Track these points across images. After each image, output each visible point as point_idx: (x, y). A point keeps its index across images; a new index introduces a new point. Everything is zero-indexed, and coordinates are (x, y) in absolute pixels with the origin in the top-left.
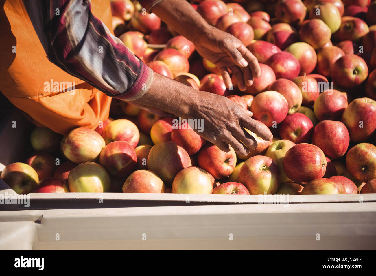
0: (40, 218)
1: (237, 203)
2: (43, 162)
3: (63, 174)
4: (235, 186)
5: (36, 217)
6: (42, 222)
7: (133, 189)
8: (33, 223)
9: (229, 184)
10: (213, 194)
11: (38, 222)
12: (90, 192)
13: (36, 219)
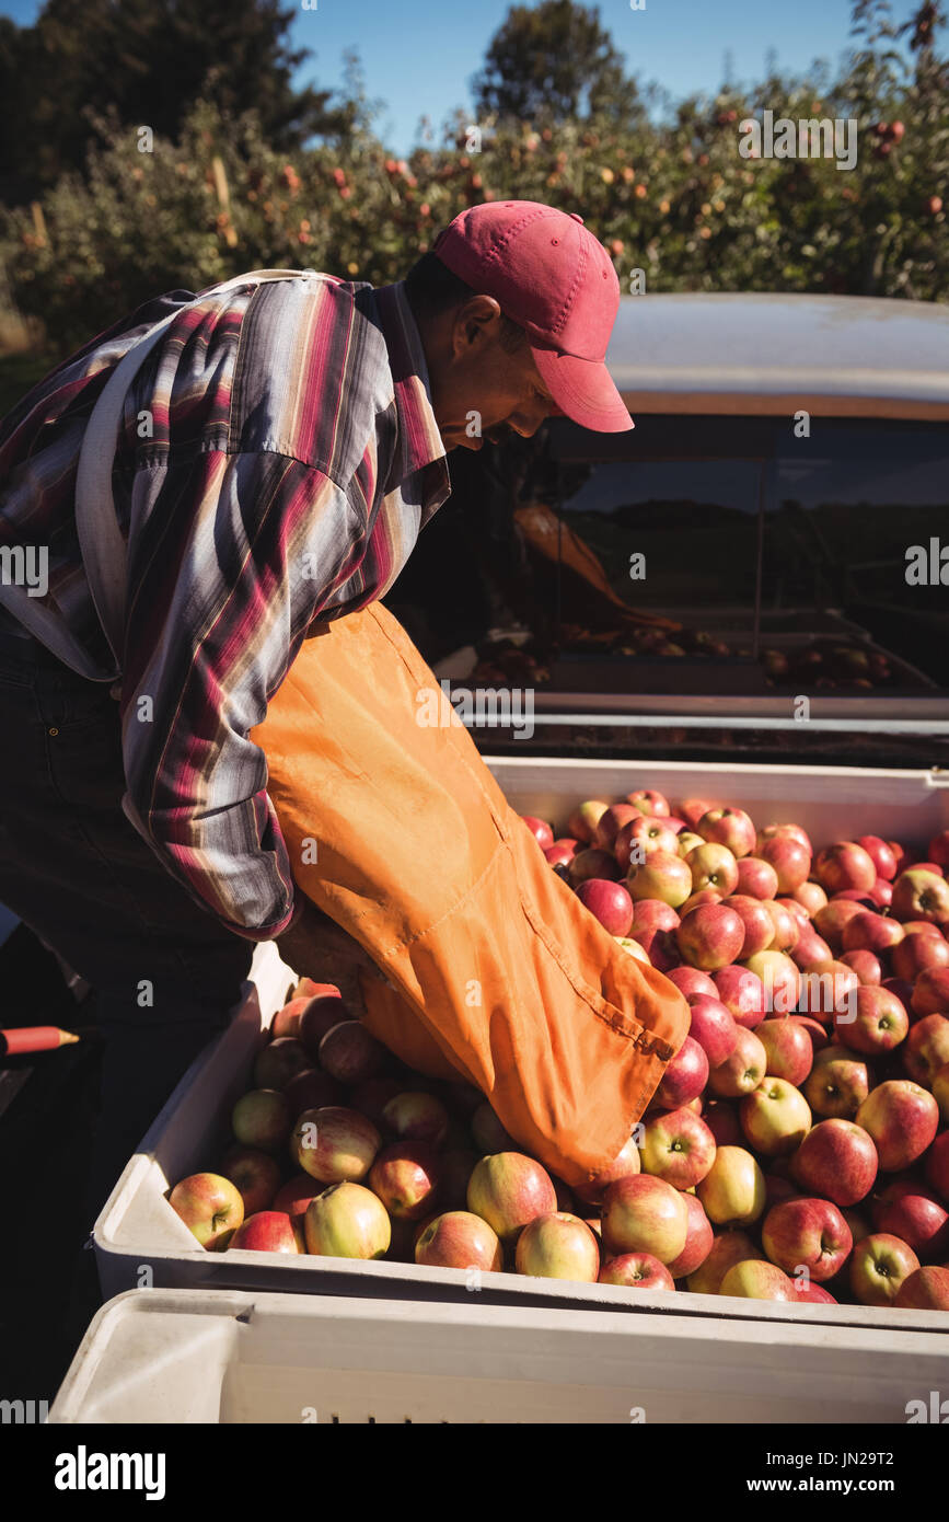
0: (248, 1310)
1: (657, 1311)
2: (256, 1171)
3: (294, 1203)
4: (639, 1262)
5: (239, 1307)
6: (251, 1319)
7: (438, 1257)
8: (232, 1320)
9: (626, 1260)
10: (598, 1282)
11: (243, 1318)
12: (351, 1257)
13: (238, 1313)
